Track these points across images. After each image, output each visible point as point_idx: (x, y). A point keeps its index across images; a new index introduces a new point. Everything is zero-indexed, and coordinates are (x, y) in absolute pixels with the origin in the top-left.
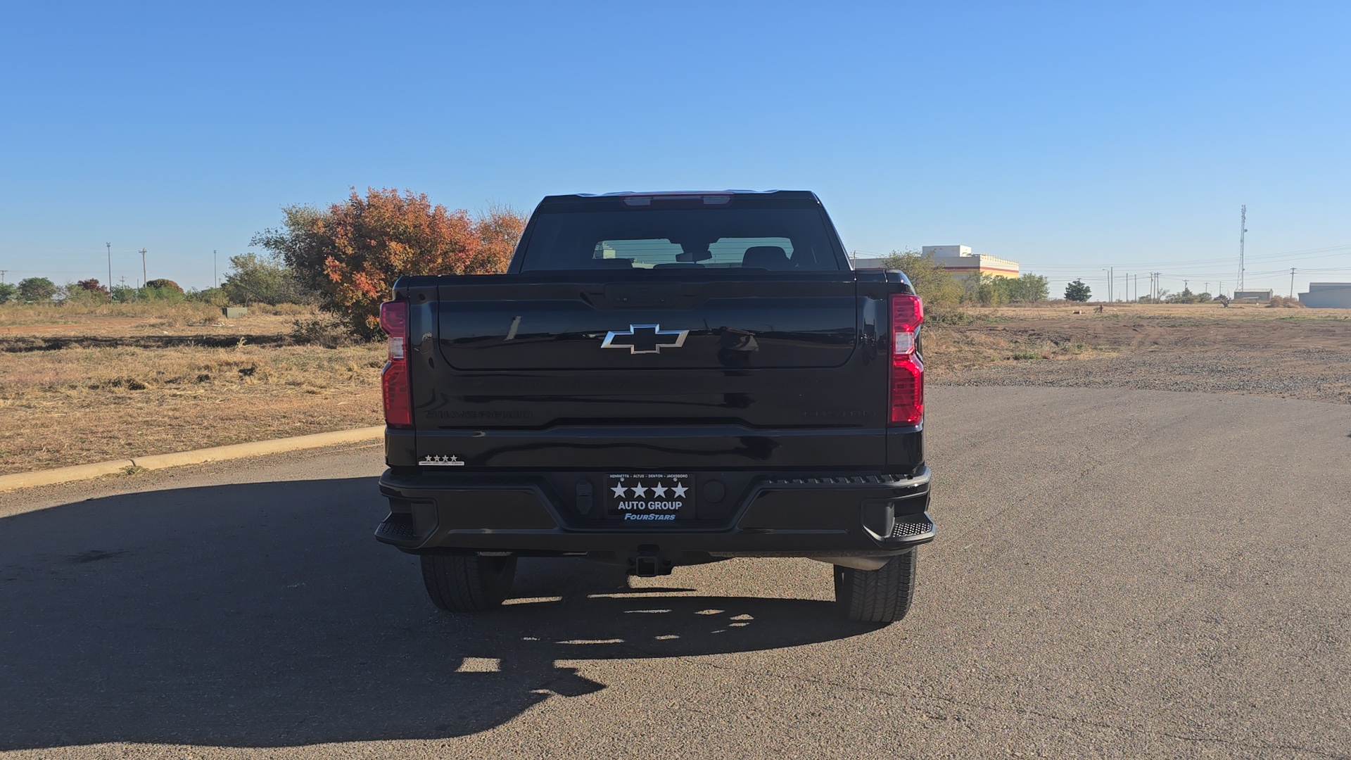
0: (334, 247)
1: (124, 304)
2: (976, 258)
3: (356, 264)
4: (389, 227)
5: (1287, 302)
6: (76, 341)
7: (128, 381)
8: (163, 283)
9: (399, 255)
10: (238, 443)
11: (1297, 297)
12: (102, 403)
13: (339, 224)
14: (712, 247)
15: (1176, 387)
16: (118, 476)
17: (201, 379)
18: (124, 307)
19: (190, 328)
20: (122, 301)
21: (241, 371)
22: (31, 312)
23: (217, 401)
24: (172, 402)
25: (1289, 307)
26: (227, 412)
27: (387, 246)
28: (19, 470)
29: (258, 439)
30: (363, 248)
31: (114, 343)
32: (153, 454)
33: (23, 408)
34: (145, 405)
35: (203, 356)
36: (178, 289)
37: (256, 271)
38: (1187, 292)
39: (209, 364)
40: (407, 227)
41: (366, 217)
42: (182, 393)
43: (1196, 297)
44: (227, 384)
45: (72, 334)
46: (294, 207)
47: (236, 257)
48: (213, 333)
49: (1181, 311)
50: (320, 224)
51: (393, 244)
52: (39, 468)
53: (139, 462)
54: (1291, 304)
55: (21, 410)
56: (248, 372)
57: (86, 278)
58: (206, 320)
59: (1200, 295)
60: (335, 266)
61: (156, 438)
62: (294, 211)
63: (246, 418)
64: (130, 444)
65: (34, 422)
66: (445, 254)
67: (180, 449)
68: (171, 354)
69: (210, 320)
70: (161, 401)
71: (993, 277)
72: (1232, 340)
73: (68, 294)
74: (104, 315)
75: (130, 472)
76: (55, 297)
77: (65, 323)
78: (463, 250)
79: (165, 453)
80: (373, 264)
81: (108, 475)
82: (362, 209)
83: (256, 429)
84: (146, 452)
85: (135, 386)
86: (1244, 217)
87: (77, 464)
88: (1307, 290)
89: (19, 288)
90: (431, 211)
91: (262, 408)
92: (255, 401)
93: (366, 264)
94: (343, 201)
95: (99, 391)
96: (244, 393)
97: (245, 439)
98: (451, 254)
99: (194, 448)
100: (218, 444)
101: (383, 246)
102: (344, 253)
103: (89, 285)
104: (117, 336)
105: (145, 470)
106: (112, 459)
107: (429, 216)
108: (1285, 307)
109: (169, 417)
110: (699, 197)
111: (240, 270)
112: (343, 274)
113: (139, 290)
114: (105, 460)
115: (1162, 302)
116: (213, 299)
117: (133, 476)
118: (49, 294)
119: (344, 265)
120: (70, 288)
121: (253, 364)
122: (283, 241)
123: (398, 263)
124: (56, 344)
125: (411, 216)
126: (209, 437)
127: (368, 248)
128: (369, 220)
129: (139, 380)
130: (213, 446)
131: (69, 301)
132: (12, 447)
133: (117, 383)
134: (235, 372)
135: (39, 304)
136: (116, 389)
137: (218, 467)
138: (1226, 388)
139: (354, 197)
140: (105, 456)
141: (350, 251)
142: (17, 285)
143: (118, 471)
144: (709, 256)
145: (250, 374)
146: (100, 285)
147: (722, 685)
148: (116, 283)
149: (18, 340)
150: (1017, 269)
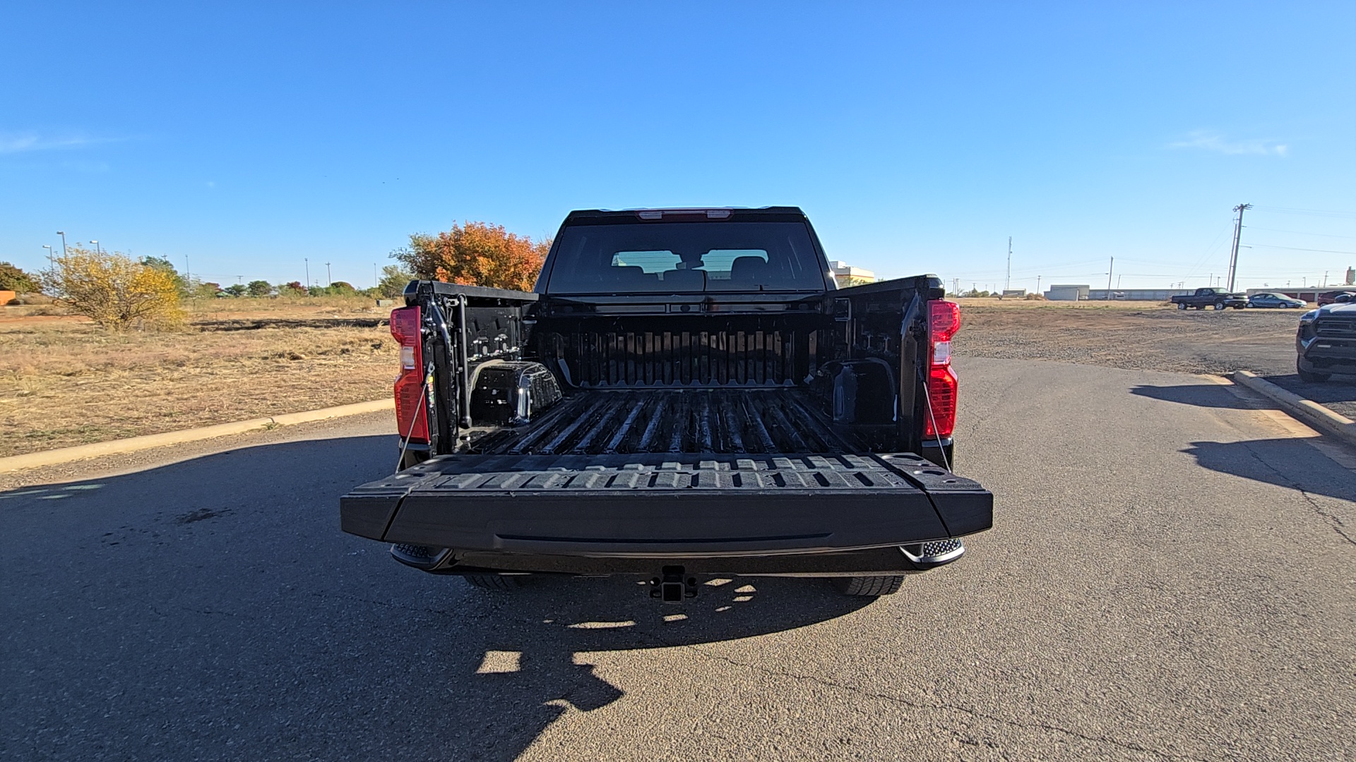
0: (442, 261)
1: (316, 298)
2: (848, 269)
3: (457, 271)
4: (478, 247)
5: (1037, 297)
6: (274, 323)
7: (289, 354)
8: (342, 284)
9: (484, 265)
10: (357, 402)
11: (1043, 294)
12: (267, 371)
13: (445, 245)
14: (704, 258)
15: (998, 355)
16: (259, 430)
17: (343, 351)
18: (315, 300)
19: (353, 314)
20: (315, 296)
21: (373, 346)
22: (255, 303)
23: (351, 369)
24: (318, 369)
25: (1038, 300)
26: (356, 377)
27: (477, 260)
28: (181, 428)
29: (372, 399)
30: (462, 261)
31: (299, 324)
32: (290, 412)
33: (208, 375)
34: (298, 371)
35: (351, 334)
36: (351, 288)
37: (399, 276)
38: (974, 291)
39: (353, 340)
40: (490, 247)
41: (463, 240)
42: (326, 362)
43: (980, 294)
44: (361, 355)
45: (274, 318)
46: (417, 234)
47: (386, 267)
48: (367, 317)
49: (975, 302)
50: (432, 245)
51: (481, 259)
52: (199, 425)
53: (277, 419)
54: (1039, 298)
55: (205, 376)
56: (377, 346)
57: (293, 281)
58: (363, 309)
59: (982, 293)
60: (443, 273)
61: (296, 399)
62: (417, 236)
63: (367, 382)
64: (274, 405)
65: (210, 386)
66: (515, 265)
67: (311, 408)
68: (332, 332)
69: (366, 308)
70: (311, 369)
71: (859, 281)
72: (1019, 322)
73: (280, 291)
74: (301, 305)
75: (269, 427)
76: (273, 293)
77: (273, 310)
78: (527, 263)
79: (300, 411)
80: (468, 272)
81: (252, 430)
82: (461, 235)
83: (372, 391)
84: (284, 411)
85: (295, 358)
86: (1010, 244)
87: (228, 422)
88: (1049, 290)
89: (249, 287)
90: (506, 237)
91: (381, 373)
92: (377, 368)
93: (463, 272)
94: (449, 232)
95: (268, 361)
96: (371, 362)
97: (362, 400)
98: (519, 265)
99: (323, 407)
100: (341, 404)
101: (474, 259)
102: (449, 265)
103: (294, 286)
104: (303, 318)
105: (281, 426)
106: (257, 417)
107: (505, 240)
108: (1036, 299)
109: (312, 382)
110: (703, 212)
111: (389, 276)
112: (449, 279)
113: (327, 289)
114: (251, 418)
115: (960, 297)
116: (372, 295)
117: (271, 430)
118: (269, 291)
119: (449, 272)
120: (281, 287)
121: (381, 341)
122: (410, 256)
123: (484, 272)
124: (258, 325)
125: (493, 240)
126: (335, 398)
127: (465, 261)
128: (465, 242)
129: (297, 353)
130: (337, 405)
131: (280, 296)
132: (184, 408)
133: (281, 356)
134: (369, 346)
135: (260, 298)
136: (280, 360)
137: (337, 423)
138: (1032, 356)
139: (455, 227)
140: (253, 415)
141: (452, 263)
142: (248, 286)
143: (260, 427)
144: (702, 264)
145: (379, 348)
146: (301, 285)
147: (742, 691)
148: (313, 284)
149: (234, 322)
150: (873, 276)
